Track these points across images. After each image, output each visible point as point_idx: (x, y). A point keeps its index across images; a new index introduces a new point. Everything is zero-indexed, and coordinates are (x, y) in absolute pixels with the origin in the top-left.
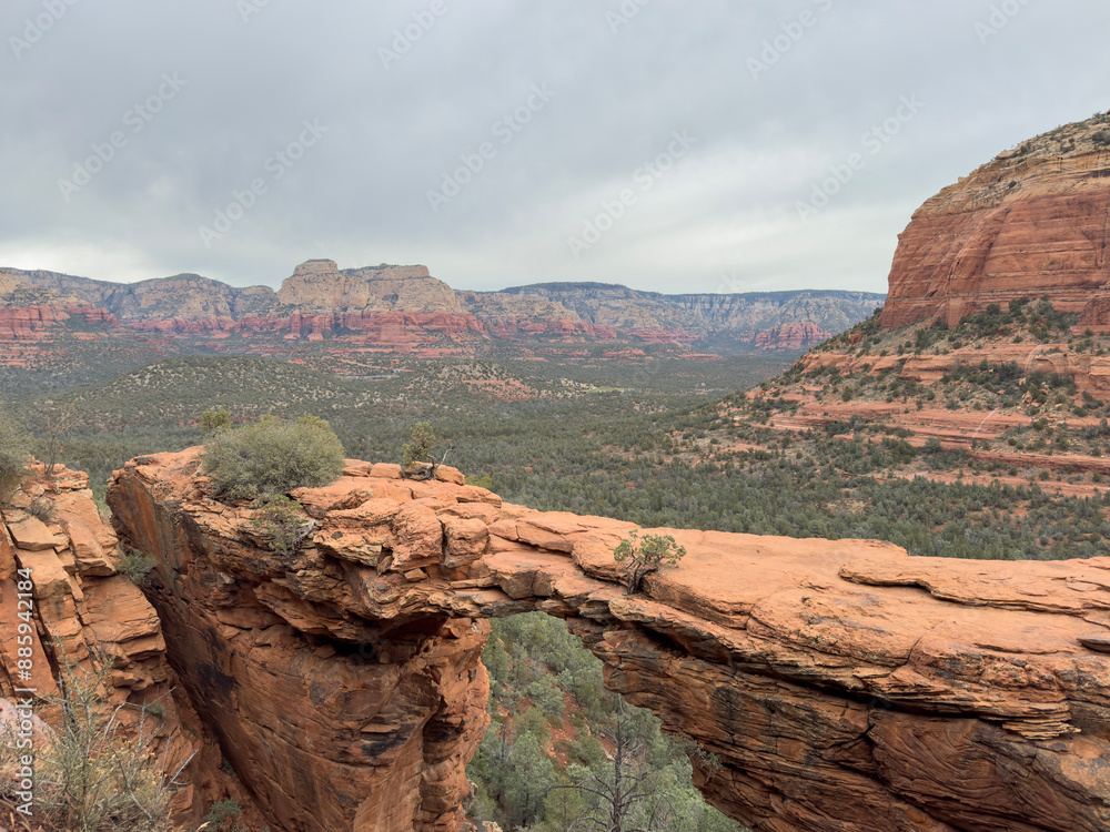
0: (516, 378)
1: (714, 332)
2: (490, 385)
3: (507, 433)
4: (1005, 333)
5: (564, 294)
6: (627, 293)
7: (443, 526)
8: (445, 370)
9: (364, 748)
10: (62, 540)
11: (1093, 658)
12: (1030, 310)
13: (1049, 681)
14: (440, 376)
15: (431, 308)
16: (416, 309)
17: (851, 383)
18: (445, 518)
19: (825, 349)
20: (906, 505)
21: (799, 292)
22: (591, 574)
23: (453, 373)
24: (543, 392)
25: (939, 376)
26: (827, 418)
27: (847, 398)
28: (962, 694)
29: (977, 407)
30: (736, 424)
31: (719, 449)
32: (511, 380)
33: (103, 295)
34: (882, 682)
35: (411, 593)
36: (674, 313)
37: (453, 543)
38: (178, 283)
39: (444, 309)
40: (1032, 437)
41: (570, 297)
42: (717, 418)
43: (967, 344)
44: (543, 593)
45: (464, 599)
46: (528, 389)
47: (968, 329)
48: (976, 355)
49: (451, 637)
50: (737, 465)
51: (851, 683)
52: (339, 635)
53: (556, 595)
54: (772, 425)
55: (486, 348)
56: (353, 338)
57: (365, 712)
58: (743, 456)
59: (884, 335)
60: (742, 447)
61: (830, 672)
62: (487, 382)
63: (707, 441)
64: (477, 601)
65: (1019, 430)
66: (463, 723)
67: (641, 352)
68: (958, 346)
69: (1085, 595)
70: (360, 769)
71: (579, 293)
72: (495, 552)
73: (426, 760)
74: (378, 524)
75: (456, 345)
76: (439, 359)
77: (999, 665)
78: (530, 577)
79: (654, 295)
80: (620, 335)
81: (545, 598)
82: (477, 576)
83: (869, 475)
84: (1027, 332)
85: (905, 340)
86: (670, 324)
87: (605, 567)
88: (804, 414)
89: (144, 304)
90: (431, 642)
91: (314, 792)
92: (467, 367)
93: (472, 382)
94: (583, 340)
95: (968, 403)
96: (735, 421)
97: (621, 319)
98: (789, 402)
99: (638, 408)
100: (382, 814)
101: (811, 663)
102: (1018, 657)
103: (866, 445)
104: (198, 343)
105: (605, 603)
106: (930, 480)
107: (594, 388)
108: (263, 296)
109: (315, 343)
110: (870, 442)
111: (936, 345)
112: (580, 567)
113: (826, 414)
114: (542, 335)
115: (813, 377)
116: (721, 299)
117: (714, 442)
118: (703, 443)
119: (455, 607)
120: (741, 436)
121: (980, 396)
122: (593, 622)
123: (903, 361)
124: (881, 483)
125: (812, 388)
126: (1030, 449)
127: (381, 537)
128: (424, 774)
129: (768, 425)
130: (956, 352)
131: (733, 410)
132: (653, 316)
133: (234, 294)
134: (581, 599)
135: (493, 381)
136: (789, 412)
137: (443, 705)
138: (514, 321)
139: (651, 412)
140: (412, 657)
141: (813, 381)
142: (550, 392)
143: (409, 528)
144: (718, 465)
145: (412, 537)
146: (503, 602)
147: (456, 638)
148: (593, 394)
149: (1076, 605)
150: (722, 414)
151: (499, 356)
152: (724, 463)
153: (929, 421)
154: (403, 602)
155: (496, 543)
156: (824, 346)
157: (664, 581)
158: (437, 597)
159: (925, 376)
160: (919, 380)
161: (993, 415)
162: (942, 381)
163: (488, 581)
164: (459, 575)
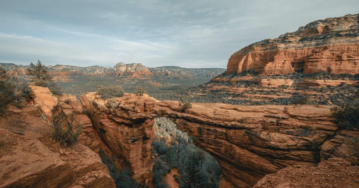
0: (159, 83)
5: (168, 68)
6: (180, 68)
7: (144, 103)
8: (145, 82)
9: (131, 141)
10: (71, 107)
11: (266, 118)
12: (251, 72)
13: (259, 122)
15: (142, 71)
17: (220, 83)
18: (145, 102)
21: (211, 68)
22: (174, 110)
23: (147, 82)
24: (164, 85)
26: (216, 89)
27: (220, 86)
28: (243, 125)
33: (80, 69)
34: (229, 124)
35: (139, 114)
36: (189, 72)
37: (147, 106)
38: (94, 67)
39: (145, 71)
40: (251, 92)
41: (169, 69)
44: (164, 113)
45: (149, 115)
46: (161, 85)
48: (242, 79)
49: (147, 123)
51: (223, 125)
52: (125, 122)
53: (167, 114)
55: (153, 78)
56: (128, 76)
57: (131, 135)
61: (219, 123)
64: (151, 115)
65: (249, 91)
66: (150, 137)
67: (183, 78)
68: (239, 77)
69: (264, 109)
70: (131, 145)
71: (171, 68)
72: (155, 107)
73: (143, 143)
74: (132, 103)
75: (147, 77)
76: (144, 80)
77: (250, 120)
78: (162, 111)
79: (185, 69)
80: (179, 76)
81: (165, 114)
82: (151, 111)
84: (250, 75)
85: (230, 76)
87: (177, 109)
89: (88, 71)
90: (143, 124)
91: (122, 149)
92: (149, 81)
93: (151, 84)
94: (172, 76)
95: (240, 87)
100: (135, 152)
101: (216, 122)
102: (253, 119)
104: (98, 78)
105: (177, 114)
107: (174, 84)
108: (111, 69)
109: (120, 77)
110: (224, 93)
111: (235, 77)
112: (172, 109)
114: (164, 75)
116: (198, 69)
117: (196, 93)
118: (194, 93)
119: (147, 116)
120: (201, 92)
121: (242, 86)
122: (174, 118)
123: (230, 80)
126: (250, 94)
127: (132, 105)
128: (143, 146)
132: (185, 72)
133: (105, 69)
134: (171, 114)
135: (154, 83)
136: (210, 88)
137: (146, 134)
138: (159, 73)
139: (185, 88)
140: (140, 126)
141: (214, 83)
143: (138, 103)
145: (138, 105)
146: (156, 115)
147: (148, 123)
148: (173, 86)
149: (263, 111)
151: (156, 79)
153: (234, 90)
154: (137, 116)
155: (155, 106)
156: (216, 77)
157: (188, 110)
158: (144, 115)
159: (233, 82)
160: (232, 83)
161: (244, 88)
162: (236, 83)
163: (154, 112)
164: (148, 111)
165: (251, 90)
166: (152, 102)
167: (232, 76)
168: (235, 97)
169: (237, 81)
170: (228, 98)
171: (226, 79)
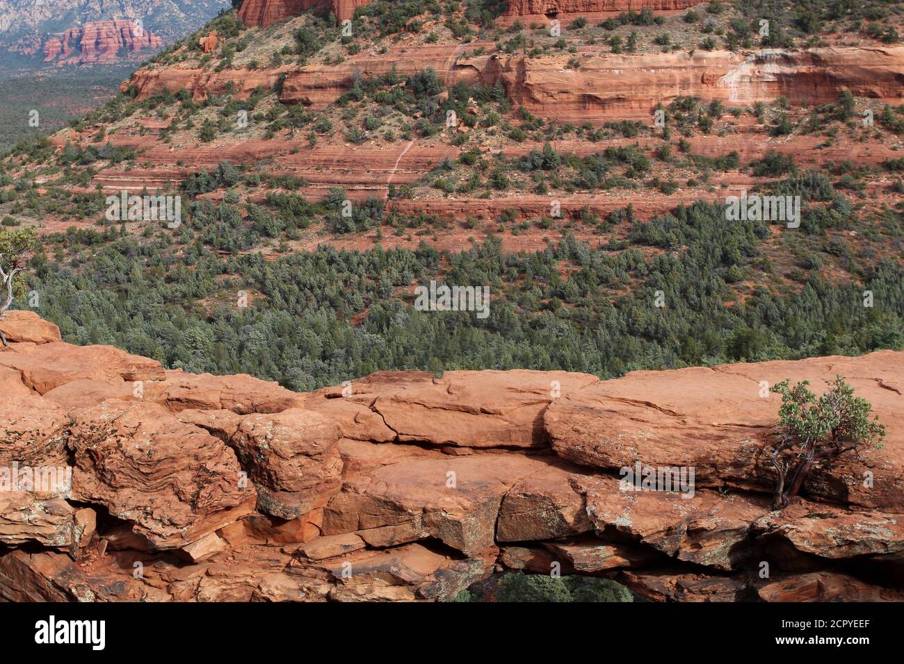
4: (414, 29)
17: (211, 114)
19: (167, 62)
20: (311, 288)
25: (333, 95)
26: (182, 168)
27: (206, 136)
29: (389, 138)
30: (42, 191)
40: (463, 175)
43: (367, 47)
47: (366, 25)
48: (382, 63)
50: (50, 256)
54: (99, 187)
58: (59, 240)
59: (250, 37)
60: (55, 226)
65: (447, 167)
68: (353, 51)
83: (255, 251)
84: (441, 26)
85: (282, 44)
88: (146, 165)
95: (376, 133)
96: (35, 186)
98: (121, 149)
103: (242, 206)
106: (338, 249)
110: (248, 200)
111: (324, 50)
113: (179, 164)
115: (152, 107)
117: (7, 222)
120: (50, 210)
121: (392, 123)
123: (284, 76)
124: (272, 259)
125: (155, 124)
126: (462, 191)
129: (92, 189)
130: (354, 59)
131: (30, 167)
136: (124, 164)
141: (154, 113)
150: (15, 176)
152: (29, 255)
153: (327, 163)
156: (164, 57)
159: (315, 97)
160: (308, 103)
161: (411, 147)
162: (338, 103)
165: (466, 161)
167: (300, 37)
168: (347, 230)
169: (346, 85)
170: (292, 244)
171: (253, 66)
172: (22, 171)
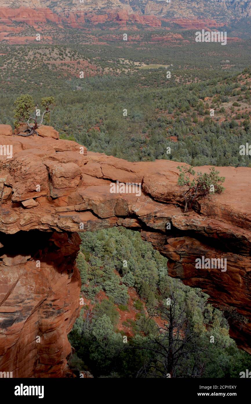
0: (85, 59)
1: (236, 20)
2: (65, 65)
3: (79, 101)
7: (48, 168)
8: (31, 53)
14: (27, 58)
15: (17, 4)
16: (6, 5)
18: (49, 163)
22: (157, 199)
23: (38, 56)
24: (106, 69)
31: (239, 110)
32: (81, 60)
35: (27, 215)
36: (205, 5)
37: (57, 181)
39: (27, 5)
42: (236, 87)
44: (123, 213)
45: (66, 218)
46: (94, 67)
55: (61, 36)
62: (63, 62)
63: (230, 104)
64: (75, 220)
67: (180, 36)
72: (85, 185)
75: (39, 34)
76: (25, 45)
78: (113, 203)
80: (164, 24)
81: (125, 217)
82: (75, 203)
86: (202, 14)
92: (47, 52)
93: (52, 62)
94: (135, 28)
97: (165, 11)
99: (178, 80)
107: (145, 65)
112: (149, 195)
114: (104, 25)
117: (235, 105)
118: (227, 106)
119: (60, 225)
131: (249, 80)
132: (188, 8)
135: (68, 61)
138: (82, 14)
139: (188, 83)
142: (111, 69)
143: (23, 170)
144: (237, 122)
145: (25, 177)
146: (95, 220)
148: (142, 70)
150: (242, 84)
151: (71, 42)
152: (243, 120)
154: (22, 222)
155: (87, 179)
157: (210, 204)
158: (47, 219)
163: (83, 206)
164: (62, 203)
166: (75, 165)
172: (245, 82)
